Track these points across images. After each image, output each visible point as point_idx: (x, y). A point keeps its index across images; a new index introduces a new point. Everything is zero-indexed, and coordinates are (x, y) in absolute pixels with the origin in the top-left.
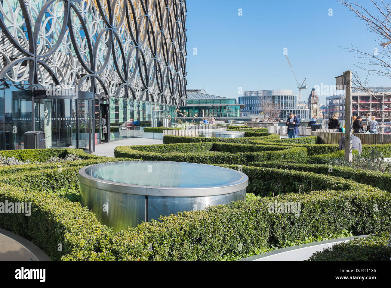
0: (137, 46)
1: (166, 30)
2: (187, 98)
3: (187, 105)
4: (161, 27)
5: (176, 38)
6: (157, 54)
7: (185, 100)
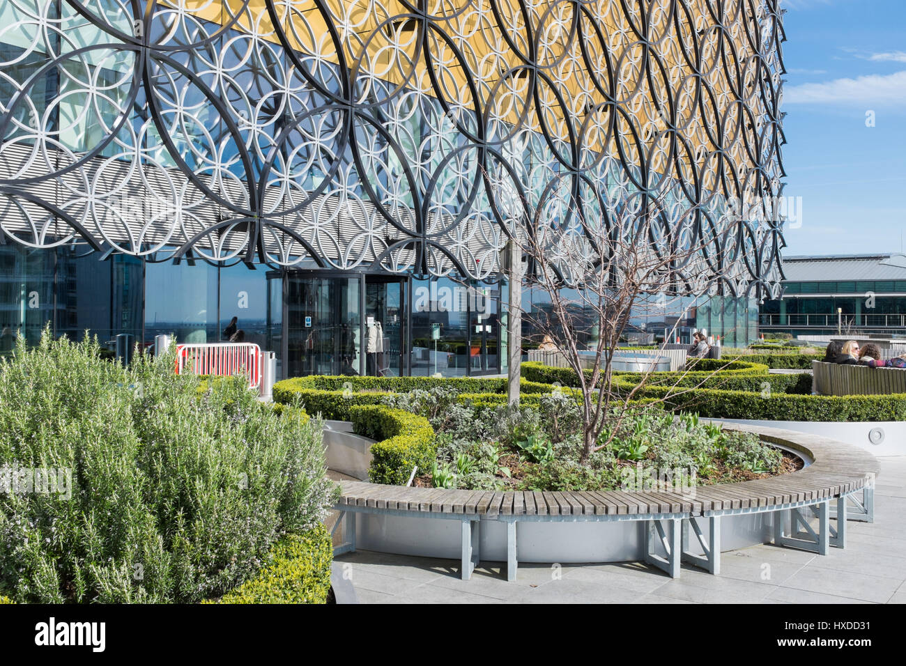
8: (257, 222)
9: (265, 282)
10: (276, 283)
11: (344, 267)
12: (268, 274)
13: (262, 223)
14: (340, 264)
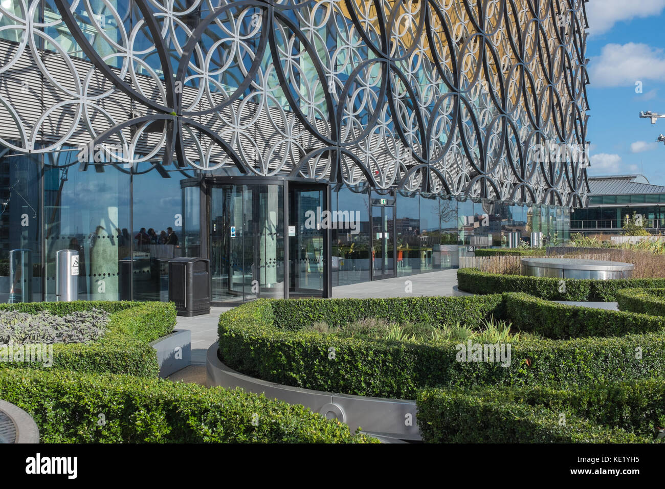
0: (503, 115)
1: (560, 82)
2: (589, 191)
3: (589, 206)
4: (549, 79)
5: (579, 94)
6: (542, 125)
7: (585, 196)
8: (175, 120)
9: (180, 191)
10: (192, 192)
11: (265, 173)
12: (182, 182)
13: (181, 122)
14: (261, 171)
